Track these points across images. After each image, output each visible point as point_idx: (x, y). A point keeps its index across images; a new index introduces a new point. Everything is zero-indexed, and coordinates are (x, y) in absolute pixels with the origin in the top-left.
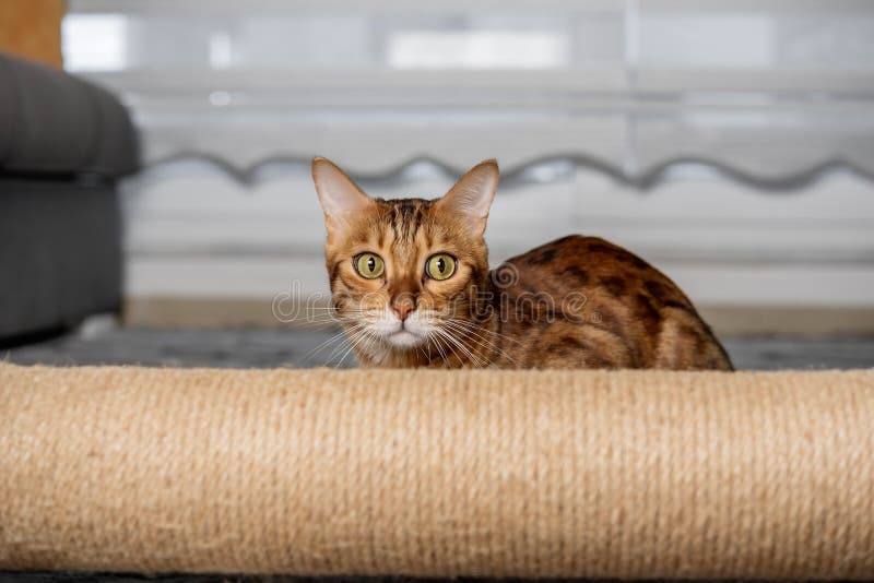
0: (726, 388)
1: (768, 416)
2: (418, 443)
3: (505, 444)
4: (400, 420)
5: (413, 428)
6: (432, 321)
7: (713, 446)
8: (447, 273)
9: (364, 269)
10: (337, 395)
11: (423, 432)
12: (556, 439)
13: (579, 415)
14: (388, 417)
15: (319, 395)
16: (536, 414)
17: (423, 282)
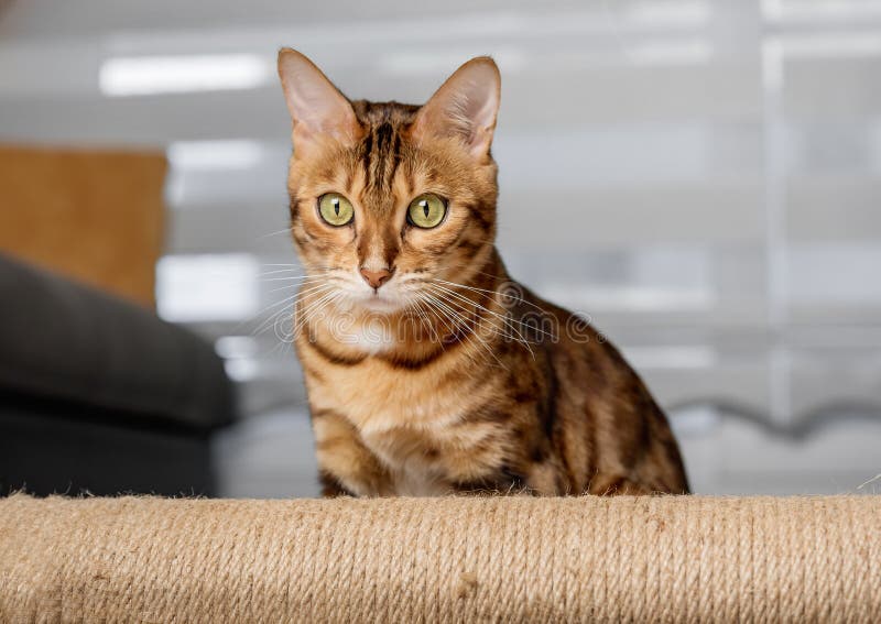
0: (775, 508)
1: (819, 532)
2: (438, 564)
3: (531, 564)
4: (420, 541)
5: (434, 549)
6: (413, 287)
7: (757, 564)
8: (434, 218)
9: (328, 212)
10: (356, 517)
11: (444, 552)
12: (586, 558)
13: (612, 534)
14: (408, 538)
15: (336, 519)
16: (566, 533)
17: (402, 235)
